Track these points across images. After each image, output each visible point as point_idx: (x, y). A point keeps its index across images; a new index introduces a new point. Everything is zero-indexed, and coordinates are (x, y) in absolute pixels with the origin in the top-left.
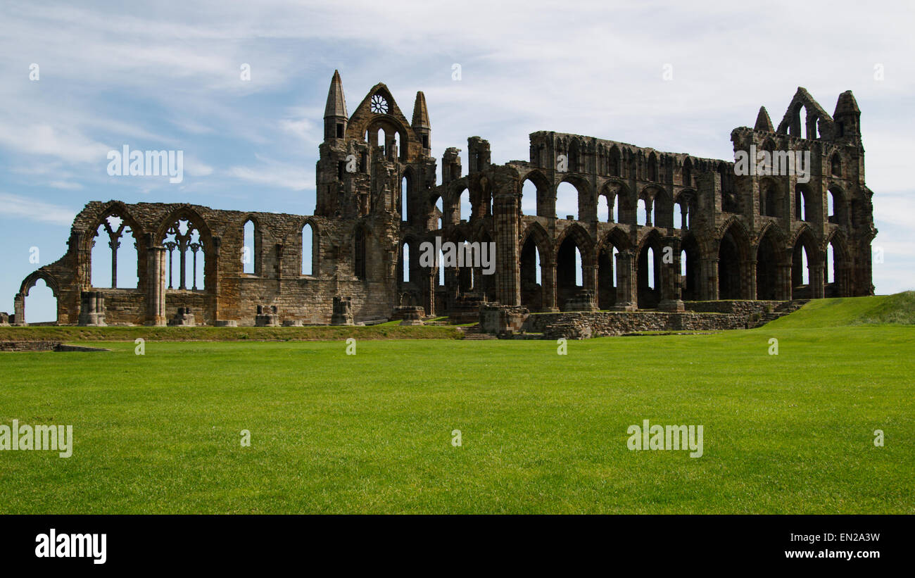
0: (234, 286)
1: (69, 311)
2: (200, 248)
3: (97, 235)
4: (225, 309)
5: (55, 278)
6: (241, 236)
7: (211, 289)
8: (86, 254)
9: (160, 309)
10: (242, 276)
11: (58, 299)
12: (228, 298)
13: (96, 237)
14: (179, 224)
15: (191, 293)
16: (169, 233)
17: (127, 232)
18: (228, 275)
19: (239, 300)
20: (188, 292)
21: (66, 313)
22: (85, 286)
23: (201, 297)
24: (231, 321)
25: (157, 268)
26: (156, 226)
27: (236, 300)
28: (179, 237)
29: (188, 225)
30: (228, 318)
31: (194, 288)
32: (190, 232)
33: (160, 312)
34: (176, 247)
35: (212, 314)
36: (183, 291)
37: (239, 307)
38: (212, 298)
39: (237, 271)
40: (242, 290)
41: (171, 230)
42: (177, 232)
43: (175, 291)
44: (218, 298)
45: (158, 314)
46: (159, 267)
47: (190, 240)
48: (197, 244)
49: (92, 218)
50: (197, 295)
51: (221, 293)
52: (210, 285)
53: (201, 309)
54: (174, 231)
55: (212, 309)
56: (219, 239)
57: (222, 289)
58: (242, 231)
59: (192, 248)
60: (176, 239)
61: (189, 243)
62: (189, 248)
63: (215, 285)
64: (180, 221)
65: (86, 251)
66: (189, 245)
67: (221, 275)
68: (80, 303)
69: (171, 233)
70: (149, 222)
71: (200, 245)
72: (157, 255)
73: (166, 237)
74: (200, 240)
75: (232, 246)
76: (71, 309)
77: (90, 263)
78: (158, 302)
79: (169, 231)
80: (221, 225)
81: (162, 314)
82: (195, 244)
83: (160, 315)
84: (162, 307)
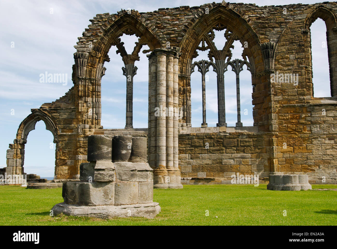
0: (300, 118)
1: (69, 162)
2: (245, 67)
3: (108, 60)
4: (287, 155)
5: (53, 118)
6: (306, 41)
7: (263, 125)
8: (93, 84)
9: (168, 155)
10: (312, 102)
11: (57, 146)
12: (290, 137)
13: (106, 62)
14: (213, 36)
15: (233, 131)
16: (200, 49)
17: (145, 52)
18: (289, 100)
19: (310, 140)
20: (228, 131)
21: (65, 164)
22: (90, 128)
23: (249, 136)
24: (297, 174)
25: (161, 85)
26: (179, 38)
27: (304, 139)
28: (214, 53)
29: (226, 35)
30: (292, 170)
31: (239, 125)
32: (229, 45)
33: (167, 161)
34: (211, 68)
35: (267, 163)
36: (222, 129)
37: (310, 151)
38: (266, 138)
39: (304, 95)
40: (313, 123)
41: (203, 44)
42: (212, 46)
43: (209, 129)
44: (274, 138)
45: (164, 164)
46: (164, 83)
47: (230, 55)
48: (240, 61)
49: (97, 35)
50: (242, 134)
51: (280, 130)
52: (261, 119)
53: (250, 155)
54: (206, 45)
55: (266, 156)
56: (272, 47)
57: (280, 124)
58: (306, 33)
59: (233, 67)
60: (210, 56)
61: (228, 60)
62: (229, 67)
63: (269, 118)
64: (214, 30)
65: (90, 79)
66: (229, 63)
67: (278, 102)
68: (82, 150)
69: (203, 49)
70: (171, 34)
71: (245, 62)
72: (160, 62)
73: (196, 55)
74: (244, 55)
75: (292, 57)
76: (71, 158)
77: (98, 96)
78: (164, 144)
79: (200, 45)
80: (273, 28)
81: (171, 164)
82: (236, 61)
83: (167, 167)
84: (171, 151)
